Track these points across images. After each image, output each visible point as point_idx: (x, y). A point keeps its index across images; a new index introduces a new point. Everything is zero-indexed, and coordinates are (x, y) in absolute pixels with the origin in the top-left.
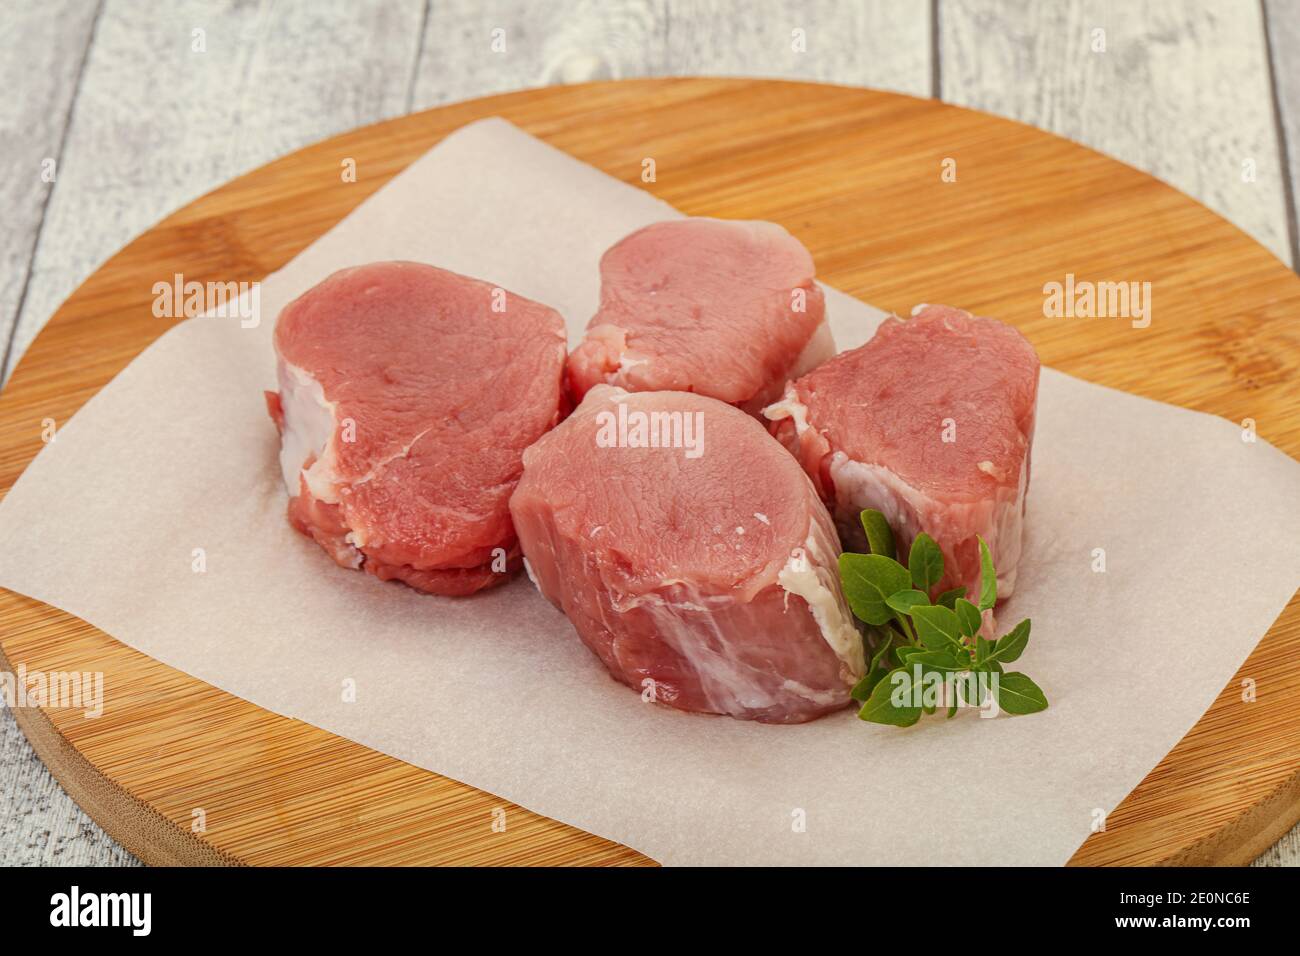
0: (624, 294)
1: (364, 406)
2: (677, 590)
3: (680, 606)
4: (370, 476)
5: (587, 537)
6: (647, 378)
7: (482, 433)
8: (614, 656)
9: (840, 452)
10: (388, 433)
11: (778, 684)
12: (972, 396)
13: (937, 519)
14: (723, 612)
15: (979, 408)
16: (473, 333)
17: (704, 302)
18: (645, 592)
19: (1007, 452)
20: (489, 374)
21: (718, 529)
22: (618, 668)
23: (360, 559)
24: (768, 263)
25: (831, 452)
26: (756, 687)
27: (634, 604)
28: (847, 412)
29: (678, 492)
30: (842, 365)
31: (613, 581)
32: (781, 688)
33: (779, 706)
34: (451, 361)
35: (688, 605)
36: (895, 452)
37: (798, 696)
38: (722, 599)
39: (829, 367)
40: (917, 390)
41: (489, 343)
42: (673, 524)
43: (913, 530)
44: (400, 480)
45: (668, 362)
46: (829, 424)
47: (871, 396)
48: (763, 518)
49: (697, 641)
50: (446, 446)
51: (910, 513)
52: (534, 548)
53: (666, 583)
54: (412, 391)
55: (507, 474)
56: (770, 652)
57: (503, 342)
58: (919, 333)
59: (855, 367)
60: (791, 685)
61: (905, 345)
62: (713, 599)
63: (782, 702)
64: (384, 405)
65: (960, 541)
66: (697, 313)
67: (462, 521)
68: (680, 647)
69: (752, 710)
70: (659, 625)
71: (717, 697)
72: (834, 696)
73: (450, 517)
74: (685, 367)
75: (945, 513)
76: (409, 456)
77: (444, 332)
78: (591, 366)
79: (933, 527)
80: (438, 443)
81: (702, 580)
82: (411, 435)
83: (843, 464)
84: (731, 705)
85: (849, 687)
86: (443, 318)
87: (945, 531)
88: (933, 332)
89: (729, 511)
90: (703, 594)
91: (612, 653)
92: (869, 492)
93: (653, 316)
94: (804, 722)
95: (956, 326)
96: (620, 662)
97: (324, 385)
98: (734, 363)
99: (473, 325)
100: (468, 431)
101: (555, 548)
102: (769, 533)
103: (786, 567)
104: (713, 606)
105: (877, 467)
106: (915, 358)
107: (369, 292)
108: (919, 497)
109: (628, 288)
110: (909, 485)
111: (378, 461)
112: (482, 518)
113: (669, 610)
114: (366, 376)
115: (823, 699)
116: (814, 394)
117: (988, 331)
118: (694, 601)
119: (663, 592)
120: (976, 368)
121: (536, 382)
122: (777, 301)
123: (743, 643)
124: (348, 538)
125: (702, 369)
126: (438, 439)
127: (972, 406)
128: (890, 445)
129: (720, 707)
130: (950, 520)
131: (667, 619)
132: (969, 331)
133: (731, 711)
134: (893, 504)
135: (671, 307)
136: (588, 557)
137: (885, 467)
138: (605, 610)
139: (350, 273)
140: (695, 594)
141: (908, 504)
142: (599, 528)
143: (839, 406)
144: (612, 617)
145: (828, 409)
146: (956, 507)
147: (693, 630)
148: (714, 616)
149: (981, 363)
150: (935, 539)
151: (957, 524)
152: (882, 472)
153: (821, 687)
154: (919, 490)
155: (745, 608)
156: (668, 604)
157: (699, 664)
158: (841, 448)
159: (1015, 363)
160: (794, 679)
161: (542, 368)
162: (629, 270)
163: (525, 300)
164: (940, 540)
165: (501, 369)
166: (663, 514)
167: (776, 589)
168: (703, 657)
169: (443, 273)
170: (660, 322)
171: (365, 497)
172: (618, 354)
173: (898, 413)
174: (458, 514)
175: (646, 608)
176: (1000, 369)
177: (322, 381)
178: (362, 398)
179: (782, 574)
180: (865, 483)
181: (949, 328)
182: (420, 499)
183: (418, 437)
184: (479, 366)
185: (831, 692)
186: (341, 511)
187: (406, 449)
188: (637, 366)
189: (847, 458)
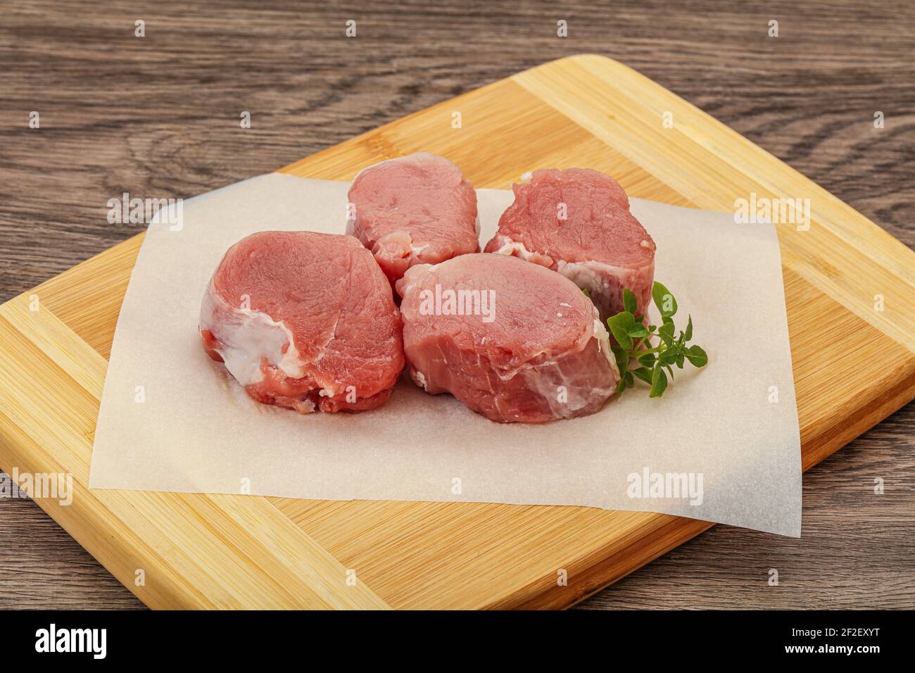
0: (381, 214)
1: (299, 318)
2: (540, 358)
3: (542, 365)
4: (321, 356)
5: (479, 344)
6: (435, 254)
7: (365, 313)
8: (495, 407)
9: (561, 261)
10: (321, 329)
11: (589, 392)
12: (604, 211)
13: (633, 279)
14: (564, 362)
15: (614, 216)
16: (317, 262)
17: (427, 205)
18: (523, 364)
19: (644, 233)
20: (343, 280)
21: (546, 317)
22: (497, 413)
23: (314, 406)
24: (437, 175)
25: (555, 262)
26: (578, 397)
27: (515, 373)
28: (552, 239)
29: (509, 307)
30: (521, 215)
31: (500, 364)
32: (591, 394)
33: (589, 404)
34: (317, 280)
35: (546, 363)
36: (594, 251)
37: (599, 396)
38: (565, 354)
39: (514, 218)
40: (576, 216)
41: (329, 264)
42: (516, 324)
43: (616, 290)
44: (340, 351)
45: (439, 242)
46: (544, 248)
47: (555, 226)
48: (566, 305)
49: (547, 382)
50: (353, 325)
51: (612, 281)
52: (429, 364)
53: (535, 355)
54: (313, 302)
55: (392, 330)
56: (587, 376)
57: (336, 260)
58: (546, 186)
59: (530, 214)
60: (596, 390)
61: (547, 195)
62: (559, 356)
63: (591, 402)
64: (308, 314)
65: (645, 287)
66: (426, 212)
67: (384, 363)
68: (536, 389)
69: (576, 411)
70: (527, 380)
71: (558, 410)
72: (613, 390)
73: (378, 362)
74: (447, 242)
75: (638, 274)
76: (335, 336)
77: (304, 266)
78: (394, 257)
79: (630, 284)
80: (346, 325)
81: (555, 347)
82: (331, 325)
83: (564, 267)
84: (565, 412)
85: (617, 383)
86: (297, 258)
87: (637, 284)
88: (553, 184)
89: (544, 307)
90: (554, 355)
91: (495, 405)
92: (582, 278)
93: (407, 220)
94: (600, 410)
95: (562, 177)
96: (499, 409)
97: (268, 314)
98: (464, 232)
99: (314, 257)
100: (357, 314)
101: (447, 359)
102: (576, 311)
103: (595, 326)
104: (559, 360)
105: (586, 261)
106: (559, 200)
107: (252, 255)
108: (619, 271)
109: (380, 210)
110: (613, 265)
111: (320, 345)
112: (394, 357)
113: (535, 370)
114: (287, 302)
115: (608, 393)
116: (522, 235)
117: (577, 175)
118: (549, 360)
119: (533, 361)
120: (593, 195)
121: (373, 275)
122: (459, 193)
123: (575, 375)
124: (321, 393)
125: (455, 240)
126: (346, 323)
127: (608, 215)
128: (586, 248)
129: (559, 414)
130: (640, 277)
131: (532, 376)
132: (569, 178)
133: (565, 415)
134: (599, 279)
135: (411, 213)
136: (481, 356)
137: (593, 261)
138: (491, 383)
139: (236, 247)
140: (550, 357)
141: (611, 276)
142: (484, 339)
143: (543, 237)
144: (496, 384)
145: (537, 239)
146: (642, 269)
147: (546, 378)
148: (559, 366)
149: (593, 192)
150: (632, 290)
151: (643, 278)
152: (592, 264)
153: (606, 387)
154: (619, 266)
155: (576, 356)
156: (535, 366)
157: (547, 396)
158: (560, 258)
159: (608, 187)
160: (597, 387)
161: (371, 267)
162: (371, 201)
163: (332, 235)
164: (635, 290)
165: (348, 275)
166: (510, 321)
167: (593, 341)
168: (550, 390)
169: (278, 233)
170: (411, 223)
171: (323, 368)
172: (409, 247)
173: (577, 231)
174: (381, 360)
175: (522, 373)
176: (604, 193)
177: (266, 312)
178: (295, 314)
179: (595, 331)
180: (579, 273)
181: (559, 179)
182: (357, 358)
183: (335, 326)
184: (334, 277)
185: (611, 388)
186: (311, 379)
187: (333, 334)
188: (425, 249)
189: (566, 262)
